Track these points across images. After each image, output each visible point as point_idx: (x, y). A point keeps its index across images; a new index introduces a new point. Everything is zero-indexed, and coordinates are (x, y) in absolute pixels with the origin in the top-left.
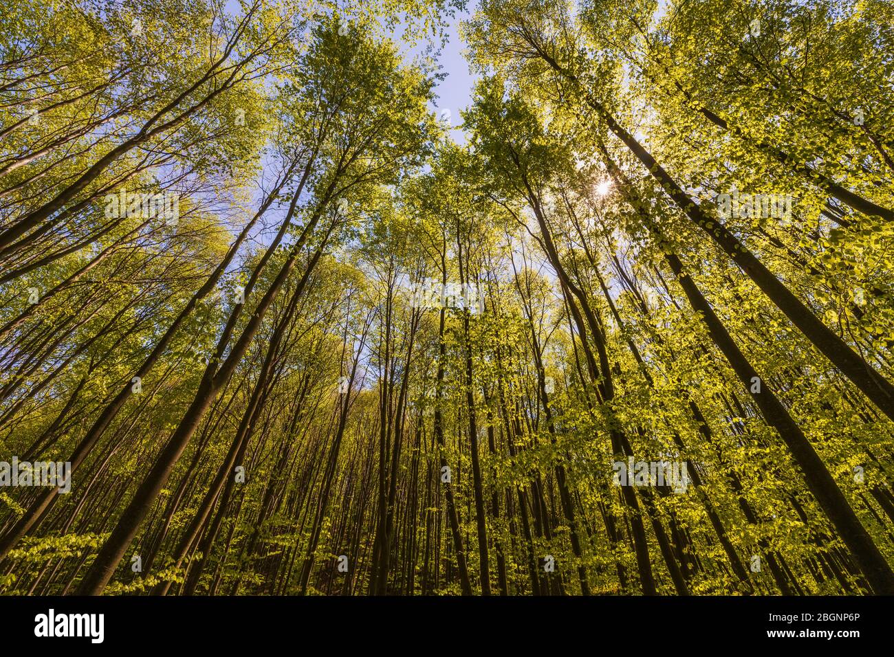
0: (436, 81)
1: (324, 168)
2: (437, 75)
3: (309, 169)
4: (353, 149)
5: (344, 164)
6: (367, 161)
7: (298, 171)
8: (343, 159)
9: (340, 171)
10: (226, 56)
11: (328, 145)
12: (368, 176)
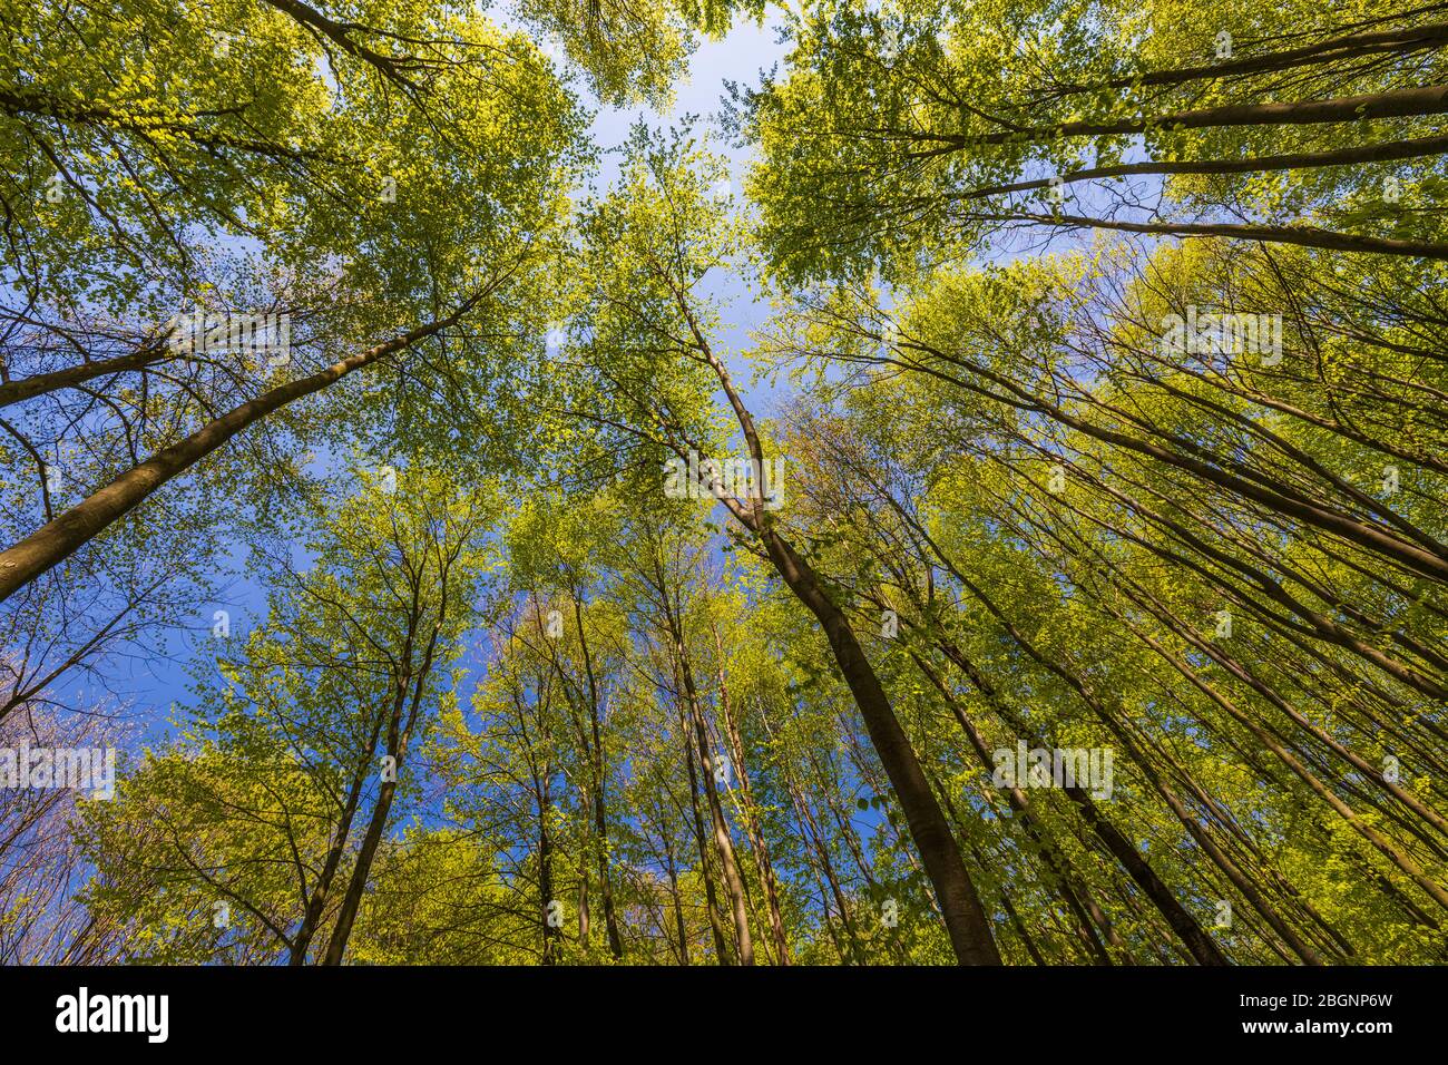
0: (742, 93)
1: (967, 169)
2: (735, 96)
3: (982, 193)
4: (913, 147)
5: (942, 145)
6: (919, 114)
7: (992, 206)
8: (939, 151)
9: (959, 142)
10: (887, 360)
11: (928, 187)
12: (943, 93)
